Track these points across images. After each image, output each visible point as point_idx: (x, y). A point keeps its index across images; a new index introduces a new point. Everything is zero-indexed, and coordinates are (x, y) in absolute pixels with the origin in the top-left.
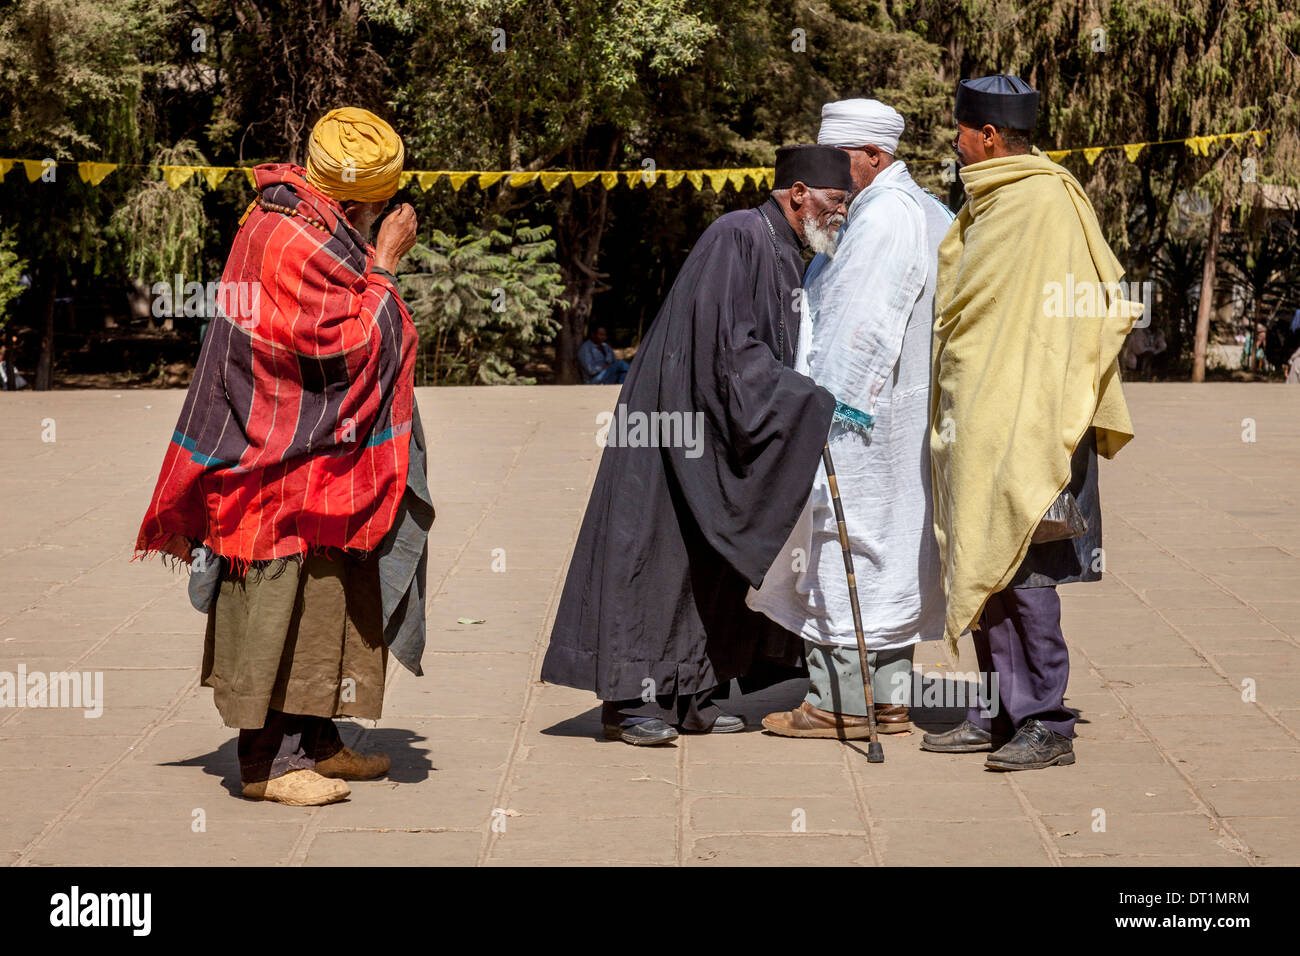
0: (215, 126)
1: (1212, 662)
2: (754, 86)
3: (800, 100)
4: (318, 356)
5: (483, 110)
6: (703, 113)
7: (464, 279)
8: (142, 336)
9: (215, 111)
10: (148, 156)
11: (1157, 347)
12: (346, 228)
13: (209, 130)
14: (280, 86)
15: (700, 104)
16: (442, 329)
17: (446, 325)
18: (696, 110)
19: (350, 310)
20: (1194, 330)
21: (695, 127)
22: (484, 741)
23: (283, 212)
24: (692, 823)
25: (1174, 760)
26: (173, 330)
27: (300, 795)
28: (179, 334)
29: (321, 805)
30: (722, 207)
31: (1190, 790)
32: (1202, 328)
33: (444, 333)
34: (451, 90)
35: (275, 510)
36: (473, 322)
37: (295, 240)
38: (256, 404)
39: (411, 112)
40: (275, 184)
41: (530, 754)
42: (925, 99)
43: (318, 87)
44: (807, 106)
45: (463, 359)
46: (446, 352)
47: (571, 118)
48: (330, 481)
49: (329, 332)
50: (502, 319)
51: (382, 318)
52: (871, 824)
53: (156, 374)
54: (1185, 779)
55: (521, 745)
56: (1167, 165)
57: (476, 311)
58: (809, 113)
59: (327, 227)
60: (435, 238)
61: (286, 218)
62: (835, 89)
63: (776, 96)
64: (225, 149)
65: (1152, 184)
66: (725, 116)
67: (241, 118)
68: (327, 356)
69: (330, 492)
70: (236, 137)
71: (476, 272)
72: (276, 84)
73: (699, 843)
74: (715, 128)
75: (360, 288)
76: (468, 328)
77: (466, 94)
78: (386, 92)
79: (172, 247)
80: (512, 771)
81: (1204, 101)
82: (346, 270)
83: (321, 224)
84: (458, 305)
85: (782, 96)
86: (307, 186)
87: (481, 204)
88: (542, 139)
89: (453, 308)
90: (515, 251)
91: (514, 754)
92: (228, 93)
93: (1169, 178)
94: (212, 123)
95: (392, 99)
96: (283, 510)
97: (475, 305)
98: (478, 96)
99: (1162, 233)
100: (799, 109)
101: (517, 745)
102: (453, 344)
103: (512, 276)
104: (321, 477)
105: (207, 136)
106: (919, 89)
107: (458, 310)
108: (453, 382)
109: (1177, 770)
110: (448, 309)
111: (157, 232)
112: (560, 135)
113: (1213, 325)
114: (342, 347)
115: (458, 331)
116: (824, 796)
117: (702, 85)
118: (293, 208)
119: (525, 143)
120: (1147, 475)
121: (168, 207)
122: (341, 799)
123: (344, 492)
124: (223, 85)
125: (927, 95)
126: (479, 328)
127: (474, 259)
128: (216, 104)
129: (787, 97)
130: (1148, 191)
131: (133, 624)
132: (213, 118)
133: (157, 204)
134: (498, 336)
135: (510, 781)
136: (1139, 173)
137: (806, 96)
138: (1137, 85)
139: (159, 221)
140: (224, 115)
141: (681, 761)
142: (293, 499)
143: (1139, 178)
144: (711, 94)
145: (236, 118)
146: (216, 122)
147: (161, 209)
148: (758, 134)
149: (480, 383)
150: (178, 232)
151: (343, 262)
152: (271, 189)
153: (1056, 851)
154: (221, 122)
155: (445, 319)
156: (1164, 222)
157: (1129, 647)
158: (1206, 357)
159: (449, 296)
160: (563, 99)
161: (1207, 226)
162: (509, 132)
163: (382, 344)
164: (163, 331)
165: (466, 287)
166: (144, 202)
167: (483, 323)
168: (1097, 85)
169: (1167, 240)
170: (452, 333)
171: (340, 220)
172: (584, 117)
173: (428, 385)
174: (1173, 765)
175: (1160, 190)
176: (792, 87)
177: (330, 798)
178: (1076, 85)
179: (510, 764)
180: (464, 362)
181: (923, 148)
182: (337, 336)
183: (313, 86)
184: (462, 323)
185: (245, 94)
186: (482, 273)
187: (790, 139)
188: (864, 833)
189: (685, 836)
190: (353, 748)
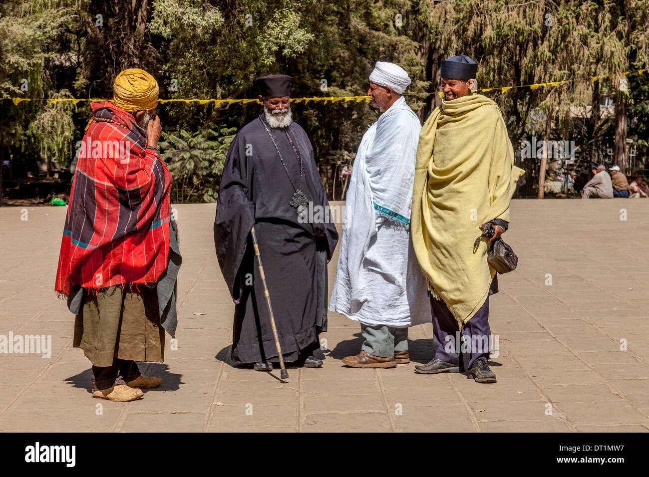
0: (78, 82)
1: (548, 330)
2: (331, 62)
3: (353, 68)
4: (127, 189)
5: (203, 74)
6: (307, 74)
7: (196, 152)
8: (44, 181)
9: (78, 75)
10: (47, 96)
11: (521, 182)
12: (136, 127)
13: (74, 84)
14: (108, 62)
15: (306, 70)
16: (185, 176)
17: (187, 174)
18: (304, 73)
19: (141, 166)
20: (539, 175)
21: (305, 81)
22: (206, 370)
23: (106, 121)
24: (304, 408)
25: (531, 376)
26: (59, 178)
27: (119, 396)
28: (61, 180)
29: (130, 401)
30: (316, 118)
31: (538, 390)
32: (543, 173)
33: (186, 178)
34: (188, 65)
35: (109, 263)
36: (200, 173)
37: (113, 134)
38: (97, 214)
39: (170, 75)
40: (101, 109)
41: (228, 376)
42: (412, 68)
43: (126, 63)
44: (356, 71)
45: (195, 191)
46: (188, 188)
47: (246, 78)
48: (134, 248)
49: (132, 177)
50: (214, 172)
51: (155, 169)
52: (389, 407)
53: (50, 199)
54: (536, 385)
55: (224, 372)
56: (526, 97)
57: (202, 168)
58: (357, 74)
59: (128, 127)
60: (182, 134)
61: (108, 124)
62: (369, 63)
63: (342, 66)
64: (82, 93)
65: (518, 106)
66: (318, 75)
67: (90, 79)
68: (132, 189)
69: (134, 253)
70: (87, 87)
71: (202, 149)
72: (106, 62)
73: (307, 417)
74: (313, 81)
75: (144, 155)
76: (198, 176)
77: (195, 67)
78: (158, 65)
79: (60, 140)
80: (220, 384)
81: (541, 67)
82: (137, 147)
83: (124, 126)
84: (193, 164)
85: (344, 66)
86: (116, 108)
87: (203, 118)
88: (232, 87)
89: (190, 166)
90: (220, 139)
91: (220, 376)
92: (83, 66)
93: (526, 103)
94: (76, 81)
95: (161, 69)
96: (112, 263)
97: (201, 165)
98: (201, 68)
99: (523, 129)
100: (353, 73)
101: (222, 372)
102: (191, 184)
103: (218, 151)
104: (130, 246)
105: (74, 87)
106: (409, 63)
107: (193, 167)
108: (191, 202)
109: (532, 381)
110: (188, 166)
111: (51, 133)
112: (240, 85)
113: (547, 172)
114: (138, 185)
115: (193, 177)
116: (366, 394)
117: (307, 61)
118: (111, 119)
119: (224, 89)
120: (517, 242)
121: (57, 121)
122: (139, 398)
123: (141, 253)
124: (81, 63)
125: (413, 66)
126: (203, 176)
127: (200, 143)
128: (78, 72)
129: (346, 66)
130: (516, 109)
131: (41, 317)
132: (77, 78)
133: (52, 119)
134: (212, 179)
135: (218, 389)
136: (512, 101)
137: (356, 66)
138: (510, 59)
139: (52, 127)
140: (82, 77)
141: (299, 379)
142: (117, 257)
143: (512, 103)
144: (311, 65)
145: (88, 79)
146: (78, 80)
147: (53, 122)
148: (333, 84)
149: (204, 202)
150: (63, 132)
151: (136, 143)
152: (100, 112)
153: (475, 419)
154: (80, 80)
155: (187, 171)
156: (524, 124)
157: (509, 323)
158: (544, 187)
159: (188, 161)
160: (241, 69)
161: (544, 126)
162: (216, 84)
163: (156, 182)
164: (54, 179)
165: (196, 156)
166: (45, 119)
167: (205, 173)
168: (492, 60)
169: (526, 132)
170: (191, 178)
171: (133, 124)
172: (252, 77)
173: (179, 203)
174: (530, 378)
175: (522, 108)
176: (349, 62)
177: (134, 397)
178: (481, 60)
179: (219, 381)
180: (196, 192)
181: (411, 91)
182: (136, 179)
183: (124, 63)
184: (194, 173)
185: (91, 67)
186: (205, 150)
187: (348, 86)
188: (385, 412)
189: (301, 414)
190: (144, 374)
